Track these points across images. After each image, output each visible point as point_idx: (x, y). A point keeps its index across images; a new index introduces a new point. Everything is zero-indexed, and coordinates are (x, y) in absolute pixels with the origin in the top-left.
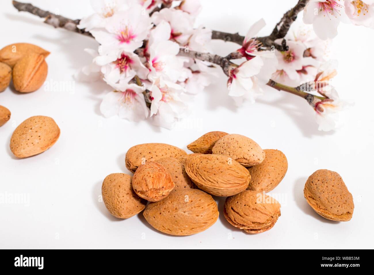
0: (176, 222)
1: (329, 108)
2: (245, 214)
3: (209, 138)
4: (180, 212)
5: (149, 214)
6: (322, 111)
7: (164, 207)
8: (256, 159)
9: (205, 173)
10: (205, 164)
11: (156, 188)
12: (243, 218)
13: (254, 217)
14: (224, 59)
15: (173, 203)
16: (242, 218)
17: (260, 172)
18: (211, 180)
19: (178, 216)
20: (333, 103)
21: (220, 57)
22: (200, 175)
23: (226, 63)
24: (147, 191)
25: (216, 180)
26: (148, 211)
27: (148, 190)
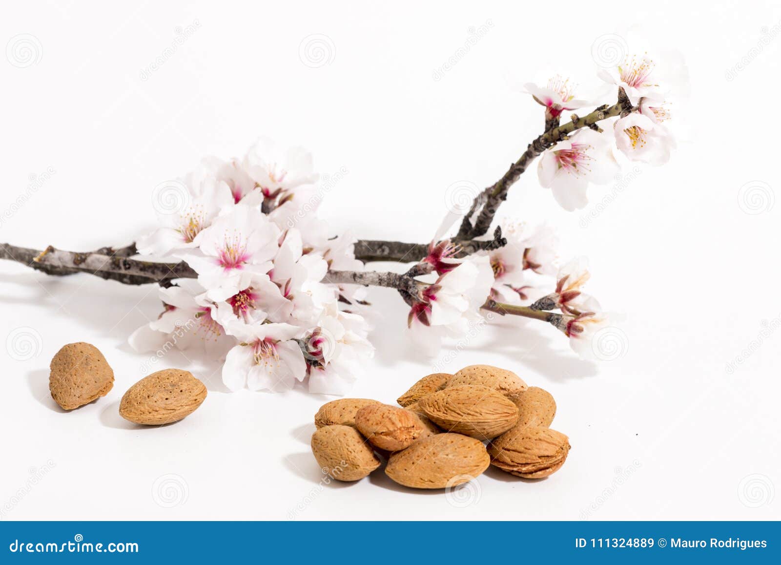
0: (439, 469)
2: (526, 448)
4: (441, 455)
6: (581, 330)
7: (417, 455)
8: (519, 387)
9: (461, 406)
10: (456, 396)
11: (407, 426)
12: (525, 453)
13: (539, 449)
14: (405, 277)
15: (427, 448)
16: (523, 455)
18: (472, 413)
19: (440, 461)
20: (594, 317)
21: (396, 274)
22: (453, 411)
23: (410, 283)
24: (395, 431)
25: (478, 411)
26: (393, 464)
27: (396, 429)
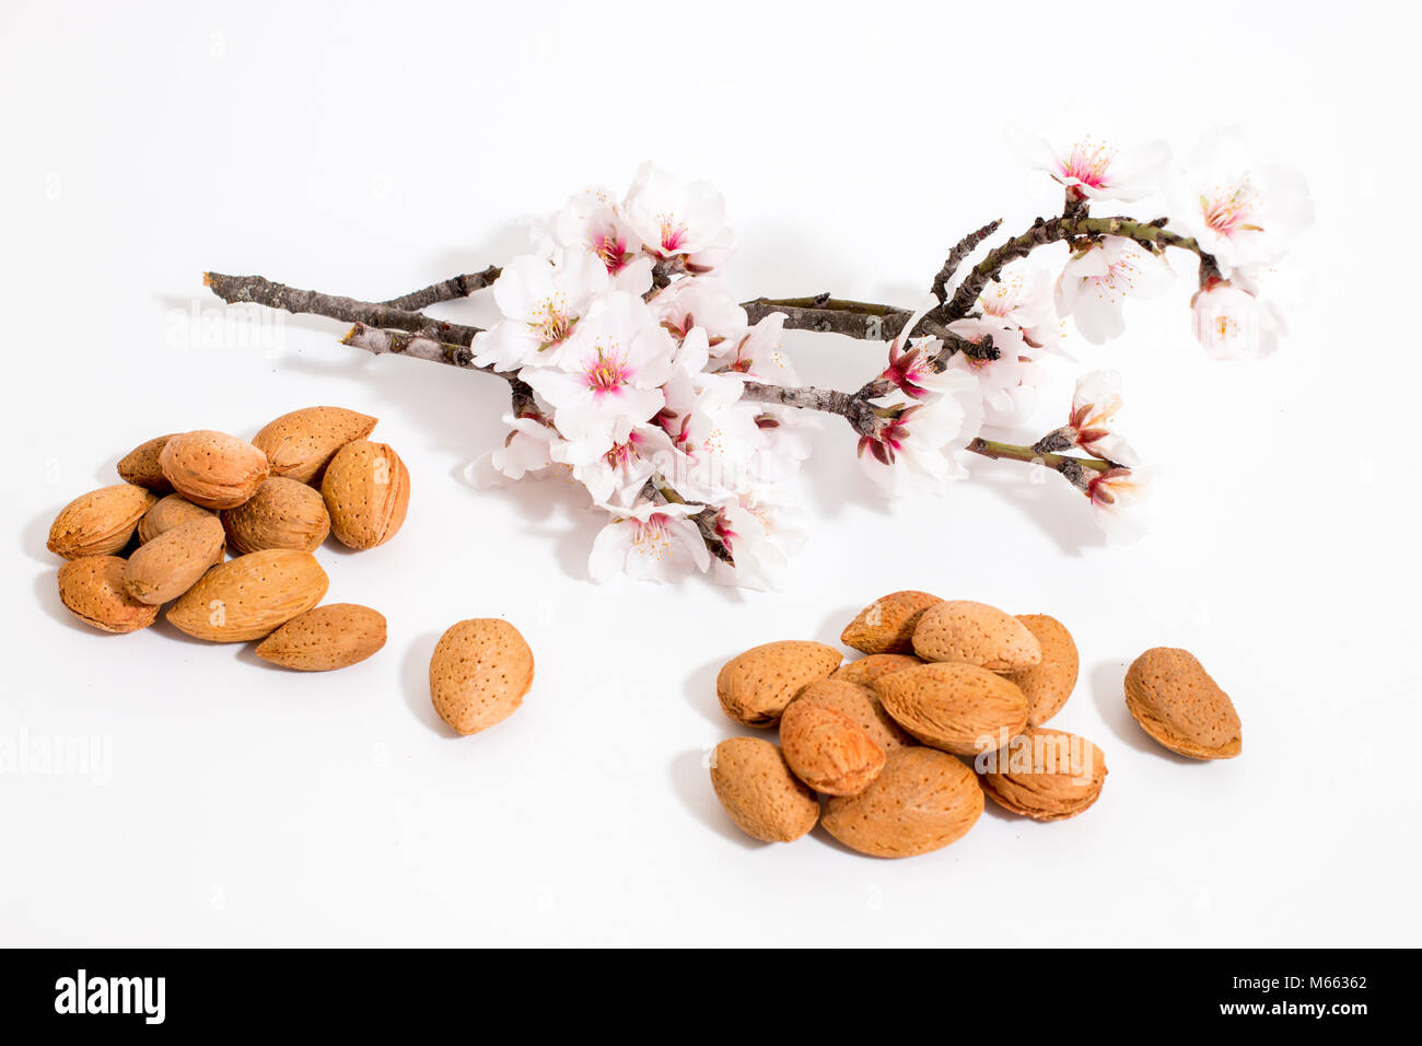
0: (906, 831)
1: (1126, 493)
2: (1041, 786)
3: (892, 614)
4: (910, 807)
5: (840, 821)
6: (1112, 502)
7: (871, 803)
8: (1028, 659)
9: (941, 712)
10: (933, 692)
11: (857, 769)
12: (1038, 794)
13: (1063, 790)
14: (856, 401)
15: (887, 790)
16: (1035, 796)
17: (1030, 679)
18: (958, 727)
19: (908, 817)
20: (1130, 479)
21: (843, 395)
22: (927, 718)
23: (863, 411)
24: (838, 780)
25: (967, 724)
26: (834, 815)
27: (840, 776)
